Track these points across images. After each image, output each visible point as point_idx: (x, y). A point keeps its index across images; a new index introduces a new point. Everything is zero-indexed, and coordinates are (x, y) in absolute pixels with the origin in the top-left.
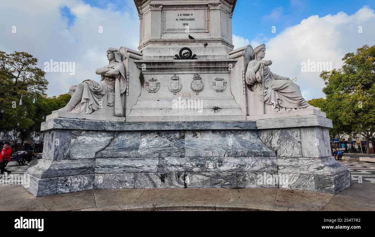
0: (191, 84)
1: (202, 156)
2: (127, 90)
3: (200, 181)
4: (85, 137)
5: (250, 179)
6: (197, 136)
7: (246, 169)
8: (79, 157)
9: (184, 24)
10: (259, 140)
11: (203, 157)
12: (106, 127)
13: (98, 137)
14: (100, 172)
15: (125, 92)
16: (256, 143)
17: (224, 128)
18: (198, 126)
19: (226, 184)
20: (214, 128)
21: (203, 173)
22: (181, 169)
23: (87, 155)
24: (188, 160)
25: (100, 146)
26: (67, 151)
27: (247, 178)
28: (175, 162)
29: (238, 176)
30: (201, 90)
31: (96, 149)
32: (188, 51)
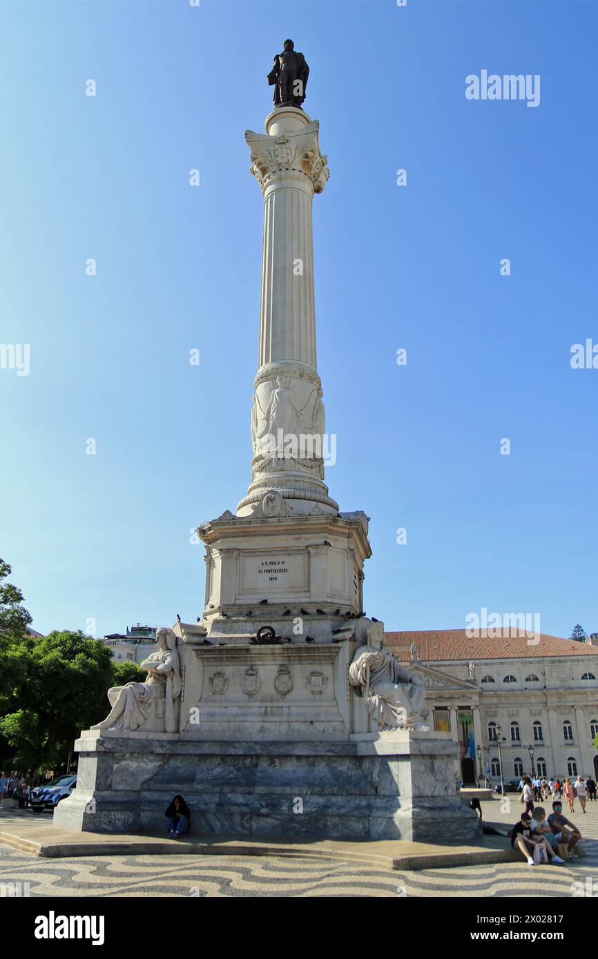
0: (275, 682)
1: (277, 792)
2: (182, 693)
3: (268, 826)
4: (128, 762)
5: (333, 825)
6: (275, 764)
7: (330, 811)
8: (122, 788)
9: (271, 579)
10: (360, 771)
11: (278, 794)
12: (154, 749)
13: (145, 762)
14: (147, 808)
15: (180, 696)
16: (355, 775)
17: (312, 753)
18: (276, 750)
19: (302, 830)
20: (299, 754)
21: (273, 816)
22: (245, 809)
23: (131, 786)
24: (257, 797)
25: (147, 774)
26: (109, 780)
27: (329, 824)
28: (241, 799)
29: (317, 821)
30: (289, 691)
31: (142, 778)
32: (269, 631)
